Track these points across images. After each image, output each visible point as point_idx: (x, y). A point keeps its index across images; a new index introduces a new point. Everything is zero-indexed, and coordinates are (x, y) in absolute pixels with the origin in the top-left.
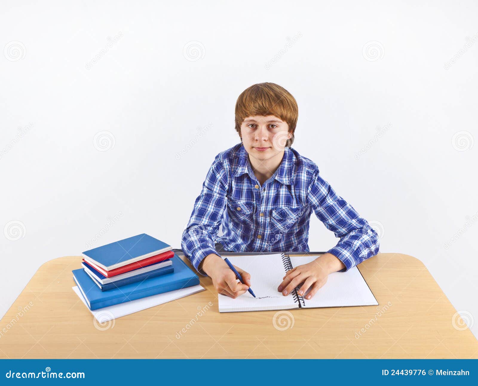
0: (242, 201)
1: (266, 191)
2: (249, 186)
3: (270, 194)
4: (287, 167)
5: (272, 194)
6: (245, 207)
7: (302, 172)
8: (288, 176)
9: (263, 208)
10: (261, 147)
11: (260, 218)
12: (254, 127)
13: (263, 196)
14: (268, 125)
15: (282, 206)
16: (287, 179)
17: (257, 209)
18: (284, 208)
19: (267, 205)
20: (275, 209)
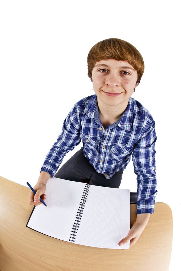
0: (89, 136)
1: (109, 132)
2: (95, 126)
3: (112, 134)
4: (129, 115)
5: (114, 135)
6: (92, 140)
7: (144, 122)
8: (129, 123)
9: (105, 143)
10: (112, 93)
11: (102, 149)
12: (106, 71)
13: (106, 135)
14: (121, 71)
15: (120, 144)
16: (128, 125)
17: (100, 143)
18: (120, 146)
19: (108, 142)
20: (114, 146)
